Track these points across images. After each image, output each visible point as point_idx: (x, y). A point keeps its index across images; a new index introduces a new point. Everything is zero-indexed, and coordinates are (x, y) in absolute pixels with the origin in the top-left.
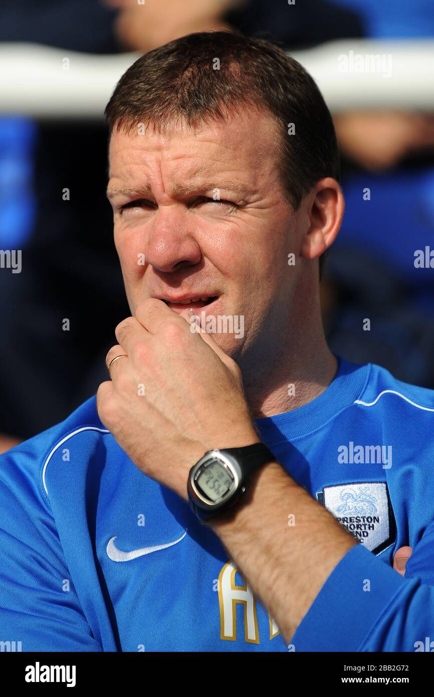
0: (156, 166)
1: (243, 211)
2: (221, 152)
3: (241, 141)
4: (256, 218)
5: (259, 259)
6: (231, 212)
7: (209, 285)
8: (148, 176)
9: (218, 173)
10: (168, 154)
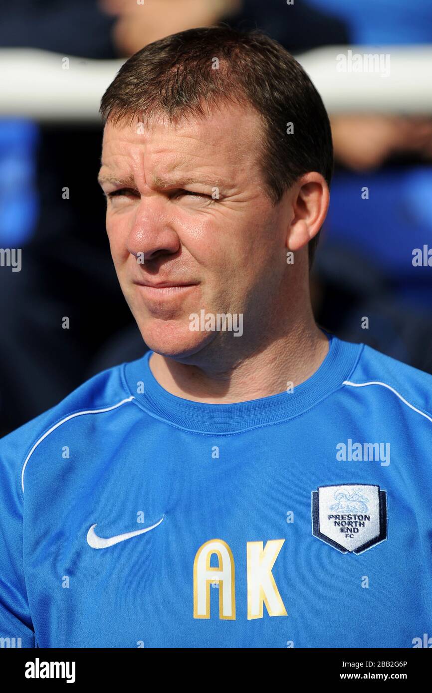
0: (139, 158)
1: (221, 204)
2: (200, 147)
3: (221, 137)
4: (234, 211)
5: (235, 250)
6: (209, 204)
7: (185, 273)
8: (132, 167)
9: (196, 167)
10: (151, 147)
